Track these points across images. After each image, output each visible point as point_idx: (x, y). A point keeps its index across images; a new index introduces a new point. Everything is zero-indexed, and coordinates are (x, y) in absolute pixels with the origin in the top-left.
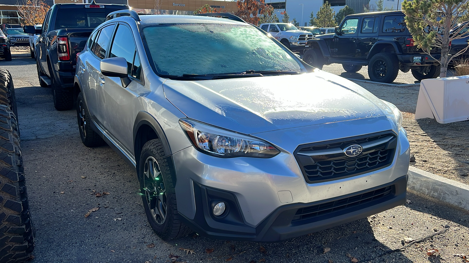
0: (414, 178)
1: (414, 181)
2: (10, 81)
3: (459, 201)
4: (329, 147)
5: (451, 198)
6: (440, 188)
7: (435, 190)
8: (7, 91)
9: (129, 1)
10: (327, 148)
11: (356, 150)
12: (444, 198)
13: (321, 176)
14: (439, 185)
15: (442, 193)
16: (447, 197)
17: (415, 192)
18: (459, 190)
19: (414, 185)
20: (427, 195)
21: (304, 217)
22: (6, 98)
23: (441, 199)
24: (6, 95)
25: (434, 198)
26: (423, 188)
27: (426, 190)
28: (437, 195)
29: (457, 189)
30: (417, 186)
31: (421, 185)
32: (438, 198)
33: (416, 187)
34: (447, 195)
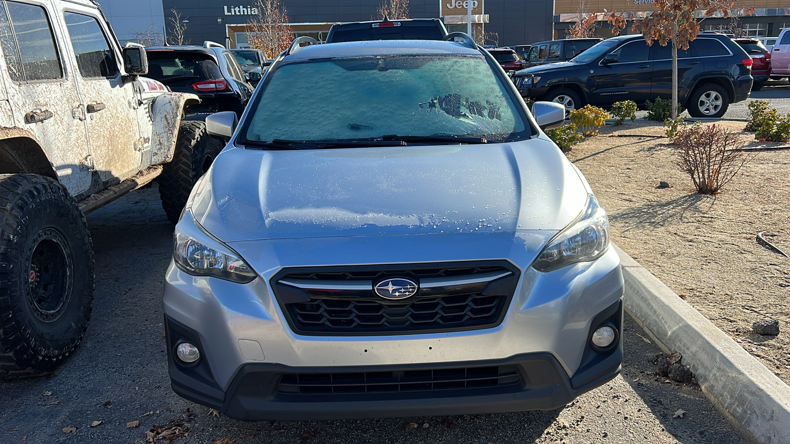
0: (719, 369)
1: (718, 374)
2: (200, 140)
3: (769, 435)
4: (351, 277)
5: (759, 425)
6: (750, 398)
7: (741, 401)
8: (192, 153)
9: (557, 1)
10: (347, 278)
11: (401, 289)
12: (749, 422)
13: (328, 326)
14: (753, 393)
15: (749, 409)
16: (754, 420)
17: (712, 398)
18: (777, 411)
19: (714, 384)
20: (727, 408)
21: (303, 389)
22: (189, 163)
23: (743, 423)
24: (190, 158)
25: (734, 416)
26: (726, 393)
27: (729, 397)
28: (740, 412)
29: (774, 409)
30: (718, 387)
31: (725, 384)
32: (740, 419)
33: (715, 388)
34: (755, 416)
